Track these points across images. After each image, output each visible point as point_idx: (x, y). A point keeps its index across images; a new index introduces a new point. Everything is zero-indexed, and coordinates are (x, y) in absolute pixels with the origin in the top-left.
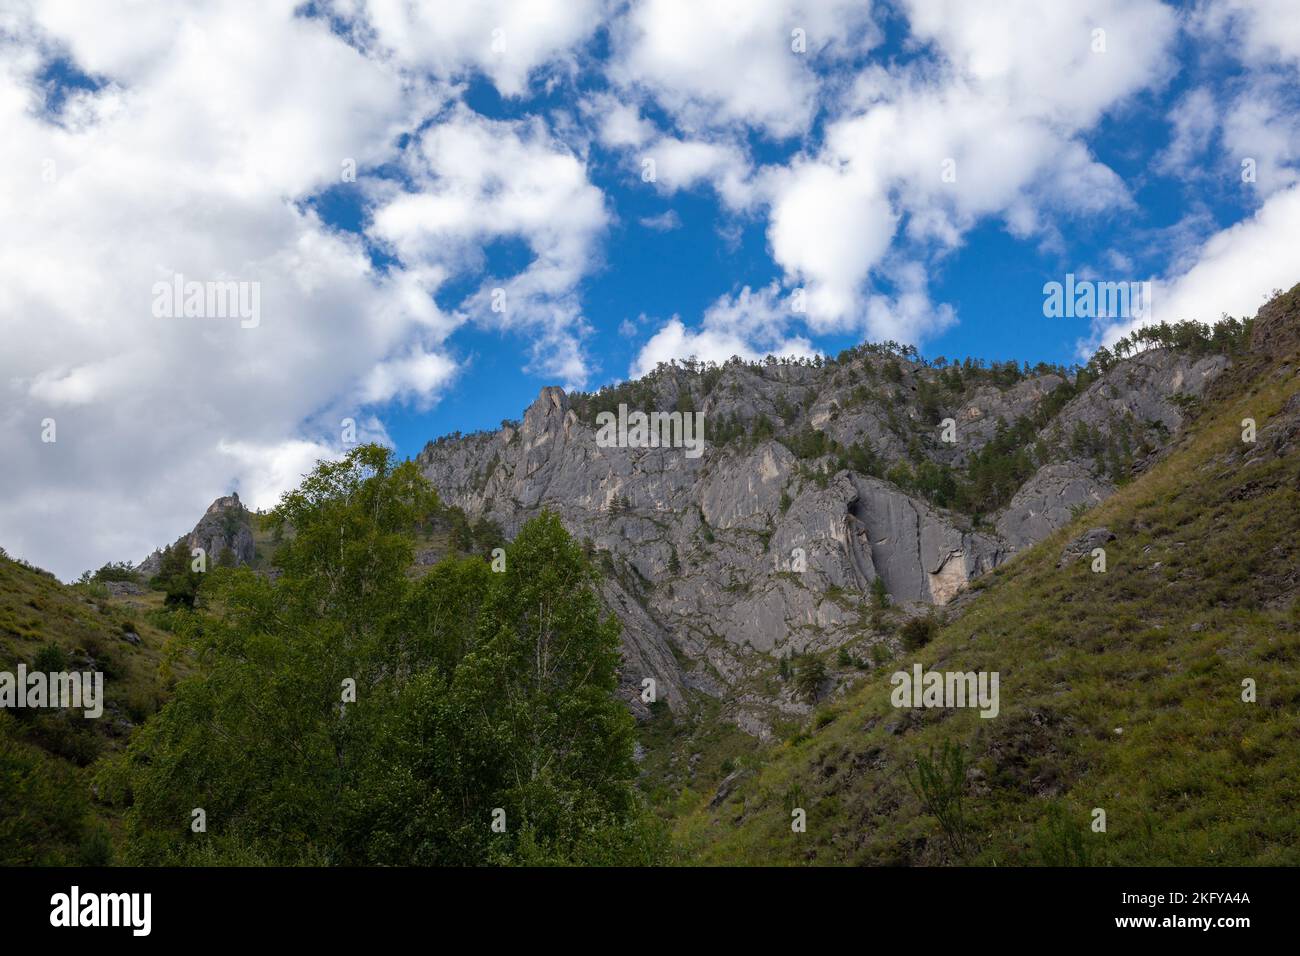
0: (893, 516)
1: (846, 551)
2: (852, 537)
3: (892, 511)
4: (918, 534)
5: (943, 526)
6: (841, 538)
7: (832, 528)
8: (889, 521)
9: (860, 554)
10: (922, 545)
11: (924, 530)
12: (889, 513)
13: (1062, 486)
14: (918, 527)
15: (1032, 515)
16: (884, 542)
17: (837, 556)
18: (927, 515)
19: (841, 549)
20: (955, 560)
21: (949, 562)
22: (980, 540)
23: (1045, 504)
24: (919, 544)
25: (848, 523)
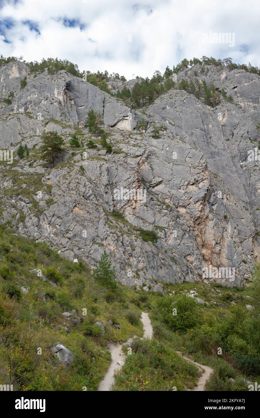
0: (90, 95)
1: (63, 104)
2: (66, 99)
3: (90, 93)
4: (104, 107)
5: (119, 104)
6: (61, 98)
7: (56, 92)
8: (88, 97)
9: (70, 109)
10: (105, 112)
11: (107, 105)
12: (87, 94)
13: (184, 98)
14: (104, 103)
15: (168, 108)
16: (83, 107)
17: (57, 105)
18: (110, 98)
19: (60, 103)
20: (124, 121)
21: (121, 122)
22: (139, 113)
23: (175, 104)
24: (103, 111)
25: (66, 93)
